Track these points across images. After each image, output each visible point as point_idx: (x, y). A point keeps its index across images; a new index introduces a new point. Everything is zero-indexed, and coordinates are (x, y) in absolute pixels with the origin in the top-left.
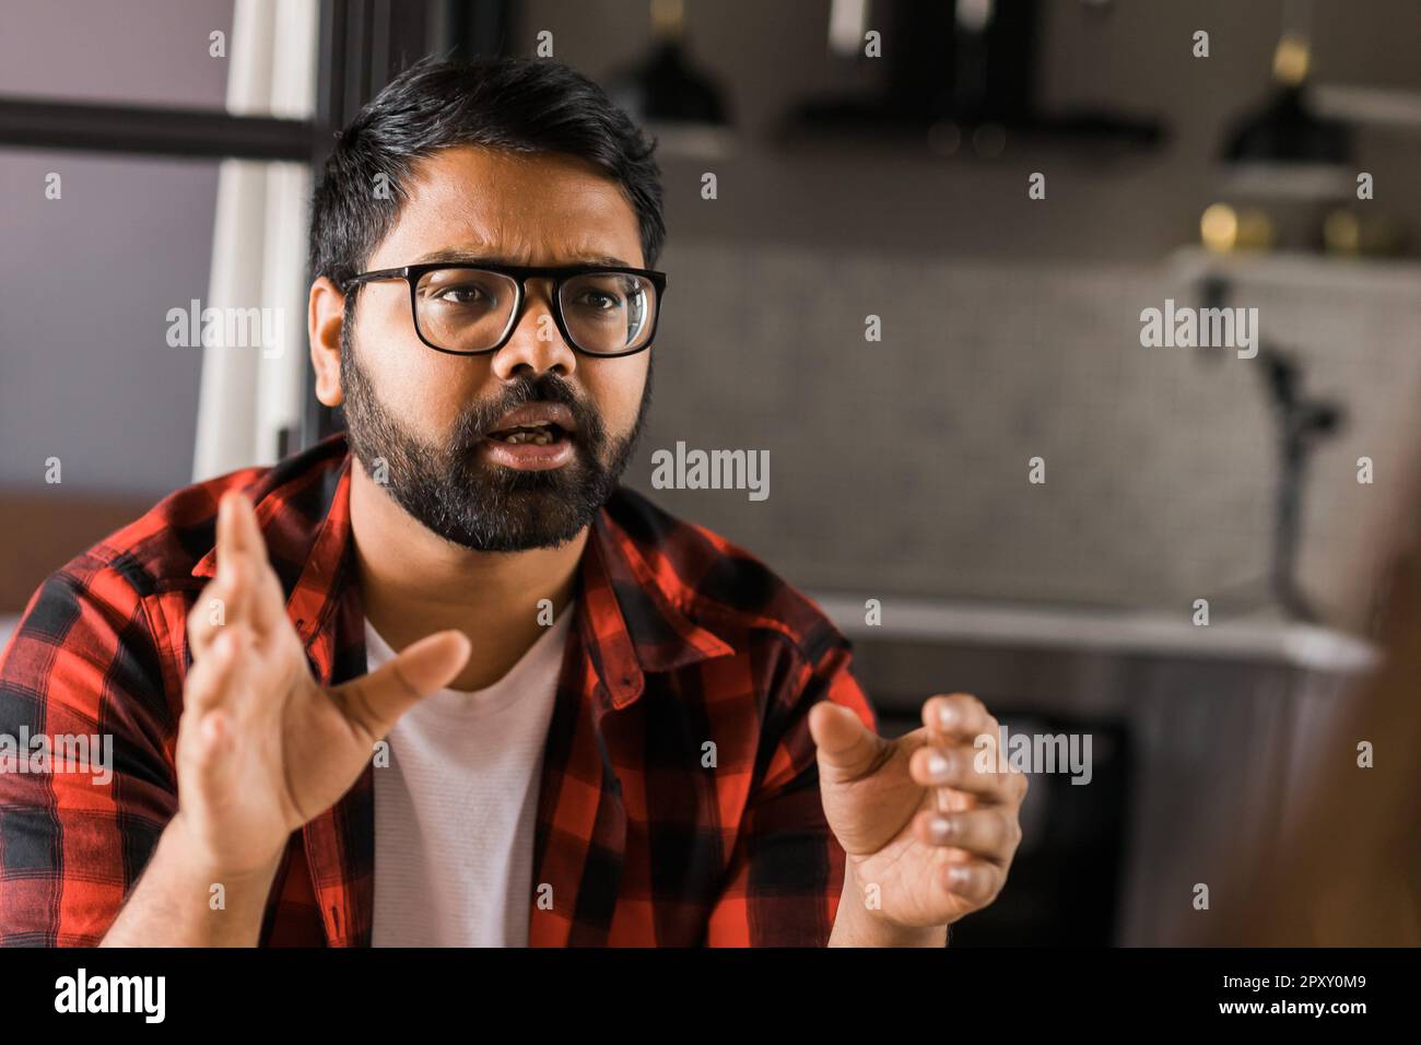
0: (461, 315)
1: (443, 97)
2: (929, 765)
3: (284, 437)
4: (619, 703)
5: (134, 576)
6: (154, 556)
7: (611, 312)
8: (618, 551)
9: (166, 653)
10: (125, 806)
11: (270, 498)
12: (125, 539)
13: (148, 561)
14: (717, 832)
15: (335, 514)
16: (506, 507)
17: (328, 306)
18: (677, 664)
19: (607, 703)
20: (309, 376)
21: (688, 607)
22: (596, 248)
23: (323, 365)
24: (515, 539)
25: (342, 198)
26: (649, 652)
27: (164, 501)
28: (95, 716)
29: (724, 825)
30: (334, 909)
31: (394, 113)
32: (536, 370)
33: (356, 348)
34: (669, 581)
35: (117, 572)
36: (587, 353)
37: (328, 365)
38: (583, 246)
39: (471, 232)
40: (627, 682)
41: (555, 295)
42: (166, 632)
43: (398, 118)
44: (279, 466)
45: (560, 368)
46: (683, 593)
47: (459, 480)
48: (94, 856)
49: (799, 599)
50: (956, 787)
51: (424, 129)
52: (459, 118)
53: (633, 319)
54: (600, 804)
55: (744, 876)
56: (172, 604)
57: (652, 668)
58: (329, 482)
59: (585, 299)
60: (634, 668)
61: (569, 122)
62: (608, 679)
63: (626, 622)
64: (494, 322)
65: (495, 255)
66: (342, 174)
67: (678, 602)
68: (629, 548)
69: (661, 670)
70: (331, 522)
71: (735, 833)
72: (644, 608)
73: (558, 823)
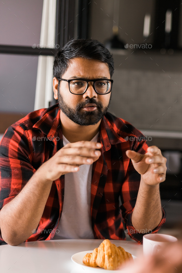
0: (77, 87)
1: (75, 48)
2: (148, 161)
3: (50, 103)
4: (107, 150)
5: (23, 127)
6: (27, 123)
7: (104, 86)
8: (107, 123)
9: (29, 140)
10: (22, 166)
11: (46, 114)
12: (22, 121)
13: (26, 124)
14: (124, 171)
15: (57, 117)
16: (85, 118)
17: (56, 82)
18: (117, 143)
19: (105, 150)
20: (53, 94)
21: (118, 133)
22: (101, 75)
23: (55, 92)
24: (87, 123)
25: (58, 65)
26: (112, 141)
27: (29, 114)
28: (17, 151)
29: (125, 170)
30: (58, 185)
31: (67, 50)
32: (90, 98)
33: (60, 91)
34: (115, 128)
35: (20, 126)
36: (99, 94)
37: (56, 92)
38: (99, 75)
39: (79, 73)
40: (108, 146)
41: (94, 84)
42: (29, 136)
43: (67, 52)
44: (48, 108)
45: (95, 97)
46: (118, 130)
47: (78, 114)
48: (17, 175)
49: (138, 131)
50: (154, 163)
51: (72, 54)
52: (78, 53)
53: (108, 87)
54: (103, 167)
55: (128, 179)
56: (30, 132)
57: (112, 144)
58: (56, 111)
59: (99, 84)
60: (109, 144)
61: (97, 53)
62: (105, 145)
63: (108, 136)
64: (83, 89)
65: (83, 77)
66: (58, 61)
67: (117, 132)
68: (109, 123)
69: (114, 144)
70: (57, 118)
71: (126, 171)
72: (111, 133)
73: (96, 170)
